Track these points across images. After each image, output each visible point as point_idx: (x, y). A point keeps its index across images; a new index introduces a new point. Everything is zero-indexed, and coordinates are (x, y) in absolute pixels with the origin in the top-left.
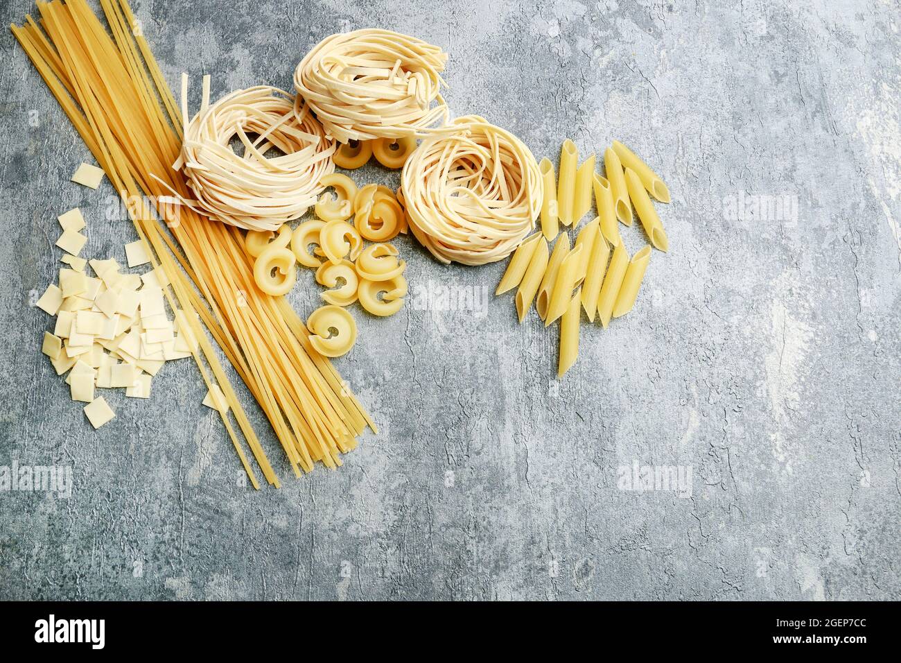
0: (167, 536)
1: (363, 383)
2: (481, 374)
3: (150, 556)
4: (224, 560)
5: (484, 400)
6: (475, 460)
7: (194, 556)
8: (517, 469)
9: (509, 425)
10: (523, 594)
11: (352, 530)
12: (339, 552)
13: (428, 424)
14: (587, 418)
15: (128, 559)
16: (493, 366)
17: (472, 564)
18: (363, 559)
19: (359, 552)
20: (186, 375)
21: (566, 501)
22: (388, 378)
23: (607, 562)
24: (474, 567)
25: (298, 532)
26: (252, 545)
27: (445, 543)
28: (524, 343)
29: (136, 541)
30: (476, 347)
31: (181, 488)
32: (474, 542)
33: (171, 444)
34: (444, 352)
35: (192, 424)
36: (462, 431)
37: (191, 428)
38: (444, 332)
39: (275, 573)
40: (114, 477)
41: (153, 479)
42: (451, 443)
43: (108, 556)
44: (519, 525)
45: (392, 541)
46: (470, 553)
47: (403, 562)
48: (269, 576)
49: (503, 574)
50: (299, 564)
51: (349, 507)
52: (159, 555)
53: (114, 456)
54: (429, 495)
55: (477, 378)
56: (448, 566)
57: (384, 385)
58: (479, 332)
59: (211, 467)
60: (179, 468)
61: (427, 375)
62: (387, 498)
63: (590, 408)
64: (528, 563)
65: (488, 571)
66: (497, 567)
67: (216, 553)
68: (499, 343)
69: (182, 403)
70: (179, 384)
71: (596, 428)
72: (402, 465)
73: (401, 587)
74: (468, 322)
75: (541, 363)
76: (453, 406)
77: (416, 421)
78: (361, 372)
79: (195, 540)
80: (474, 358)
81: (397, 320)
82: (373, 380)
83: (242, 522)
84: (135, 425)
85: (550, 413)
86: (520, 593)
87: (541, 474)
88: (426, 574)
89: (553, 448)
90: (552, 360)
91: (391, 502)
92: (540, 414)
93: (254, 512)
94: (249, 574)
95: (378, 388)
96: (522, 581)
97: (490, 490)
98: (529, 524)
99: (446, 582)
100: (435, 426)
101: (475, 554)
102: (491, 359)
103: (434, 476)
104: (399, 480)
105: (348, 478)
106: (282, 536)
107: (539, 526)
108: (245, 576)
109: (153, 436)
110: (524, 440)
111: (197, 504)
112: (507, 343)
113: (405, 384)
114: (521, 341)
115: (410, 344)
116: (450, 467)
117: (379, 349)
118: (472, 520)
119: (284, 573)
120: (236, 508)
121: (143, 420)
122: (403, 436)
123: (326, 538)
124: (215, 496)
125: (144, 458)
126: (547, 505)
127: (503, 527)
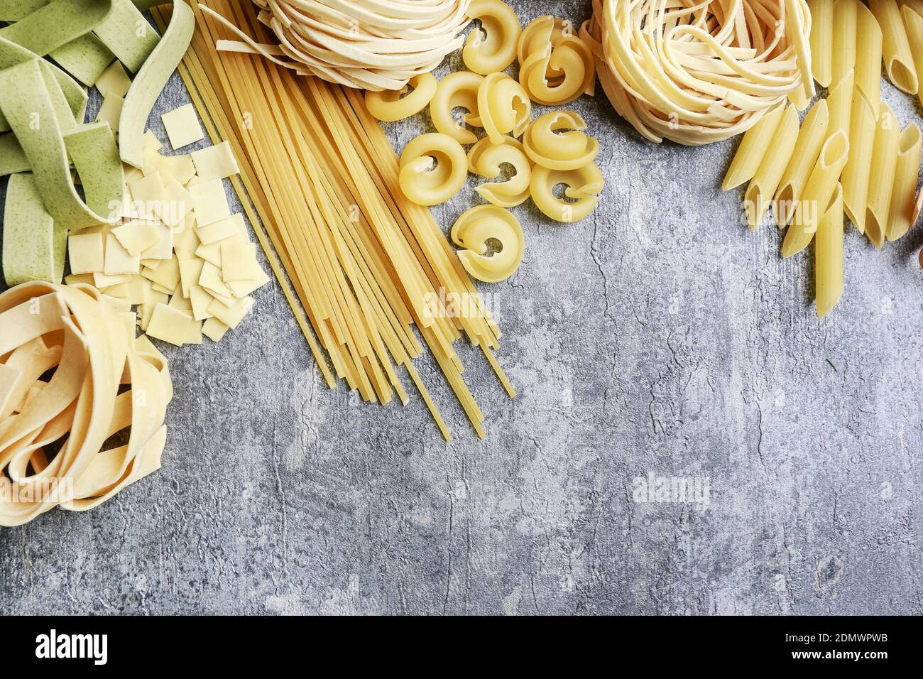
0: (263, 541)
1: (533, 319)
2: (698, 305)
3: (241, 568)
4: (345, 571)
5: (703, 343)
6: (691, 428)
7: (303, 567)
8: (747, 438)
9: (736, 377)
10: (750, 603)
11: (522, 526)
12: (505, 557)
13: (625, 377)
14: (840, 368)
15: (211, 571)
16: (717, 293)
17: (685, 567)
18: (538, 564)
19: (533, 556)
20: (273, 310)
21: (810, 481)
22: (569, 312)
23: (858, 559)
24: (687, 571)
25: (448, 531)
26: (384, 550)
27: (649, 541)
28: (758, 260)
29: (219, 548)
30: (693, 266)
31: (277, 473)
32: (687, 538)
33: (257, 412)
34: (647, 273)
35: (286, 382)
36: (673, 387)
37: (286, 388)
38: (647, 243)
39: (417, 586)
40: (180, 459)
41: (237, 462)
42: (658, 404)
43: (182, 569)
44: (748, 515)
45: (577, 540)
46: (682, 553)
47: (593, 567)
48: (409, 590)
49: (724, 579)
50: (450, 573)
51: (518, 495)
52: (254, 566)
53: (177, 430)
54: (628, 475)
55: (694, 311)
56: (653, 571)
57: (562, 322)
58: (695, 243)
59: (318, 444)
60: (273, 445)
61: (624, 307)
62: (570, 483)
63: (844, 353)
64: (758, 563)
65: (705, 576)
66: (717, 569)
67: (334, 561)
68: (724, 260)
69: (270, 352)
70: (263, 324)
71: (853, 382)
72: (590, 436)
73: (590, 600)
74: (680, 230)
75: (782, 289)
76: (661, 351)
77: (609, 373)
78: (529, 303)
79: (304, 546)
80: (690, 282)
81: (581, 226)
82: (547, 315)
83: (368, 520)
84: (203, 385)
85: (792, 360)
86: (746, 603)
87: (778, 444)
88: (624, 582)
89: (795, 408)
90: (796, 285)
91: (576, 488)
92: (778, 361)
93: (384, 505)
94: (382, 588)
95: (554, 326)
96: (749, 588)
97: (710, 468)
98: (761, 513)
99: (650, 591)
100: (637, 379)
101: (688, 554)
102: (713, 283)
103: (634, 450)
104: (587, 456)
105: (515, 455)
106: (426, 537)
107: (774, 515)
108: (377, 592)
109: (230, 400)
110: (756, 399)
111: (302, 495)
112: (735, 261)
113: (593, 320)
114: (755, 257)
115: (598, 261)
116: (657, 437)
117: (554, 270)
118: (686, 509)
119: (430, 586)
120: (358, 501)
121: (214, 377)
122: (592, 394)
123: (487, 538)
124: (326, 485)
125: (220, 432)
126: (785, 487)
127: (726, 518)
